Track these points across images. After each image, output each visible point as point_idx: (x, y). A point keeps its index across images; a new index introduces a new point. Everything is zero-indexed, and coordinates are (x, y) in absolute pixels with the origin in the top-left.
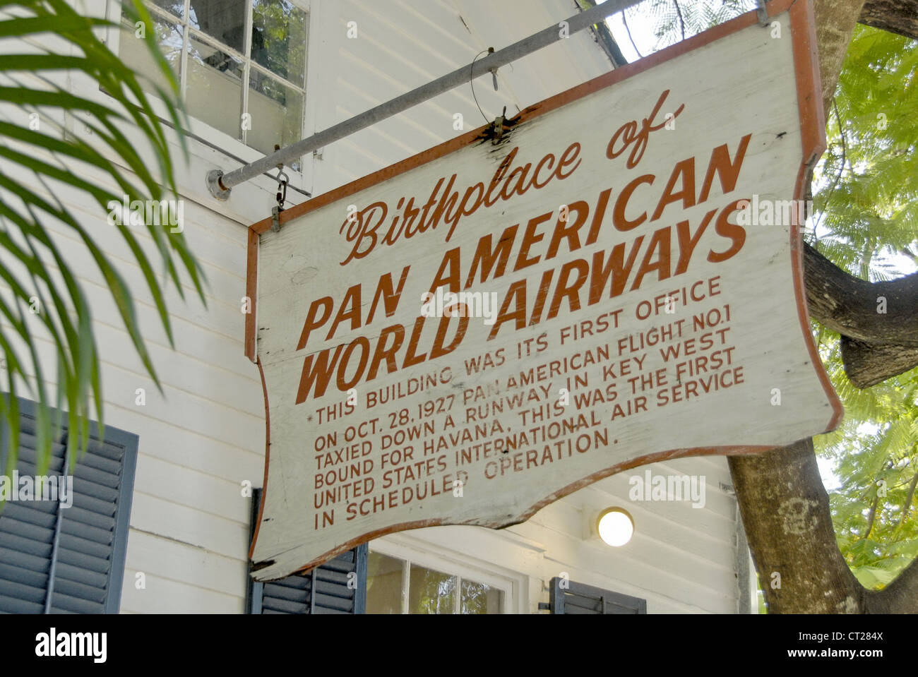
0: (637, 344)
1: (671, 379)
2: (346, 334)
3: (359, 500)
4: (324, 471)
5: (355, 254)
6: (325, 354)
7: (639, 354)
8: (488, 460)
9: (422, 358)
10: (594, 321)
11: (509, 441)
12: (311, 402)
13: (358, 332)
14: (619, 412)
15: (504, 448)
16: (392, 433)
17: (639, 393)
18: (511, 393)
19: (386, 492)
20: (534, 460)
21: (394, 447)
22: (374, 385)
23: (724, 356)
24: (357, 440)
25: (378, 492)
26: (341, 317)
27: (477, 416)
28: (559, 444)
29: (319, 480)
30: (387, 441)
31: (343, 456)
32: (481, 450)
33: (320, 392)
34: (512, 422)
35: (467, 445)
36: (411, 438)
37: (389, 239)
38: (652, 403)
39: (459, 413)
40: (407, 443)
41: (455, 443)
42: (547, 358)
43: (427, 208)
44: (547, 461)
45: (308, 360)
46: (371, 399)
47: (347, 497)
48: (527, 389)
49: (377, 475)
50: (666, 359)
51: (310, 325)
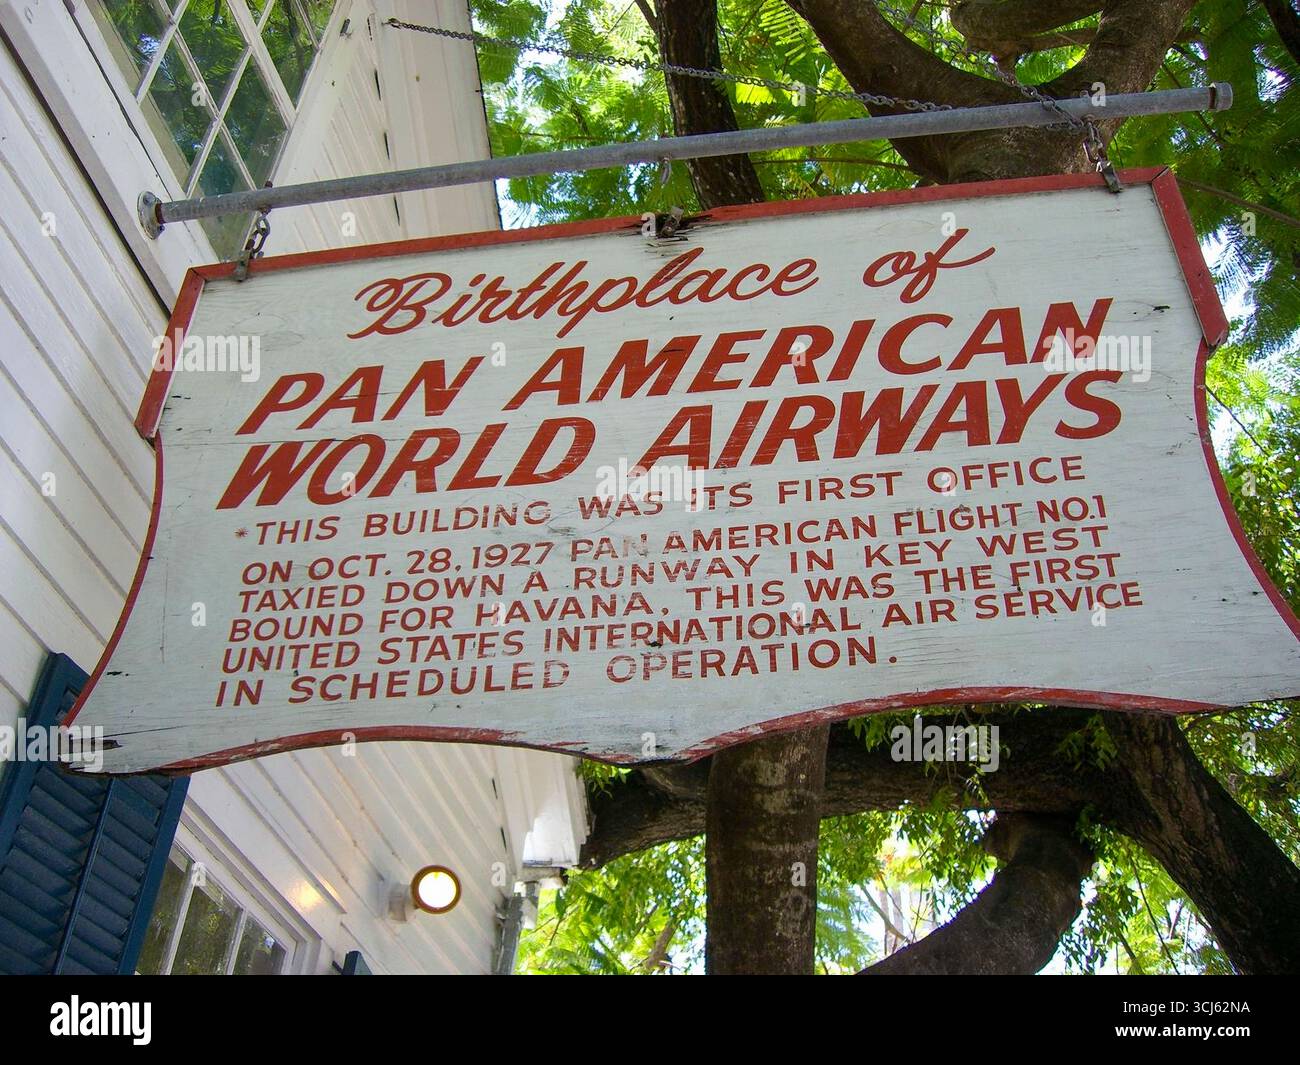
0: (931, 522)
1: (1001, 582)
2: (340, 424)
3: (321, 675)
4: (255, 618)
5: (378, 327)
6: (291, 449)
7: (938, 539)
8: (615, 653)
9: (492, 482)
10: (846, 480)
11: (662, 628)
12: (250, 509)
13: (364, 428)
14: (895, 615)
15: (653, 638)
16: (413, 581)
17: (938, 593)
18: (673, 558)
19: (384, 671)
20: (718, 666)
21: (411, 602)
22: (385, 505)
23: (1102, 565)
24: (335, 579)
25: (365, 668)
26: (336, 401)
27: (597, 582)
28: (772, 649)
29: (239, 629)
30: (398, 592)
31: (301, 599)
32: (602, 635)
33: (270, 498)
34: (671, 601)
35: (571, 623)
36: (451, 594)
37: (448, 319)
38: (966, 610)
39: (559, 572)
40: (441, 599)
41: (545, 616)
42: (749, 517)
43: (525, 293)
44: (745, 671)
45: (257, 452)
46: (375, 525)
47: (295, 665)
48: (707, 557)
49: (369, 640)
50: (990, 552)
51: (271, 403)
